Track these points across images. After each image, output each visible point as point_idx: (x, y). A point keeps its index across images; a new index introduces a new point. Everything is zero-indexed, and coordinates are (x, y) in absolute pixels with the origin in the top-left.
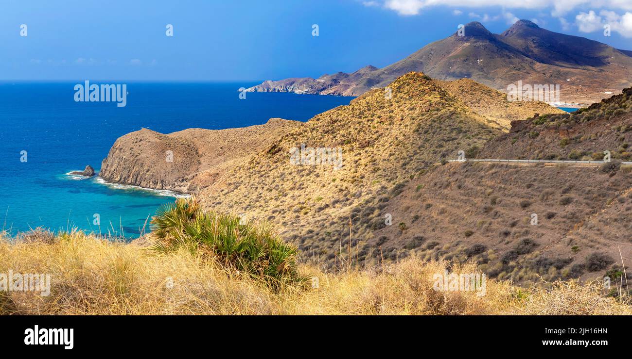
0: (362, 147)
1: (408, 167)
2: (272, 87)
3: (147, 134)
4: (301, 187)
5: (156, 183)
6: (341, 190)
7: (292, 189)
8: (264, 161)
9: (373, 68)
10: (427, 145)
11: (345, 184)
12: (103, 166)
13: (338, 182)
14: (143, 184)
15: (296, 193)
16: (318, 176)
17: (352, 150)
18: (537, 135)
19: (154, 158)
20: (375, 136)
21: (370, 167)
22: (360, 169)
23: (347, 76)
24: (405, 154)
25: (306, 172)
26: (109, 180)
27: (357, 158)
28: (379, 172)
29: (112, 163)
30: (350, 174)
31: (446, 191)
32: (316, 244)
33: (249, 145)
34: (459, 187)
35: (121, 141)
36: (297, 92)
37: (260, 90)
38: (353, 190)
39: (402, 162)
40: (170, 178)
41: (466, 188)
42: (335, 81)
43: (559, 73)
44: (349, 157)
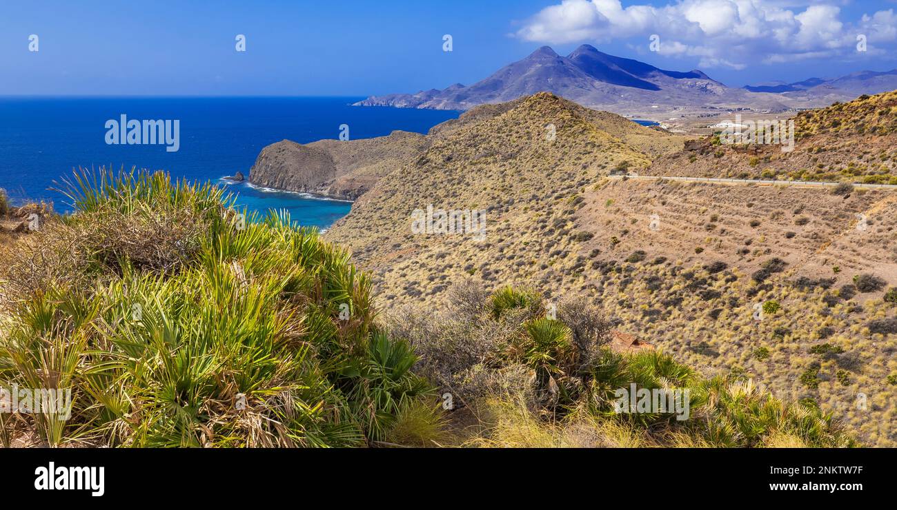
0: (505, 159)
1: (552, 177)
2: (376, 102)
3: (289, 145)
4: (454, 195)
5: (300, 187)
6: (493, 198)
7: (446, 196)
8: (414, 171)
9: (460, 86)
10: (566, 158)
11: (497, 193)
12: (251, 172)
13: (489, 190)
14: (289, 188)
15: (452, 200)
16: (468, 184)
17: (495, 162)
18: (723, 155)
19: (296, 165)
20: (516, 150)
21: (517, 178)
22: (508, 179)
23: (439, 92)
24: (547, 166)
25: (456, 181)
26: (259, 184)
27: (502, 169)
28: (526, 182)
29: (259, 170)
30: (499, 184)
31: (648, 206)
33: (376, 154)
34: (664, 204)
35: (266, 151)
36: (397, 106)
37: (366, 105)
38: (505, 198)
39: (546, 173)
40: (312, 183)
41: (671, 204)
42: (429, 97)
44: (495, 168)
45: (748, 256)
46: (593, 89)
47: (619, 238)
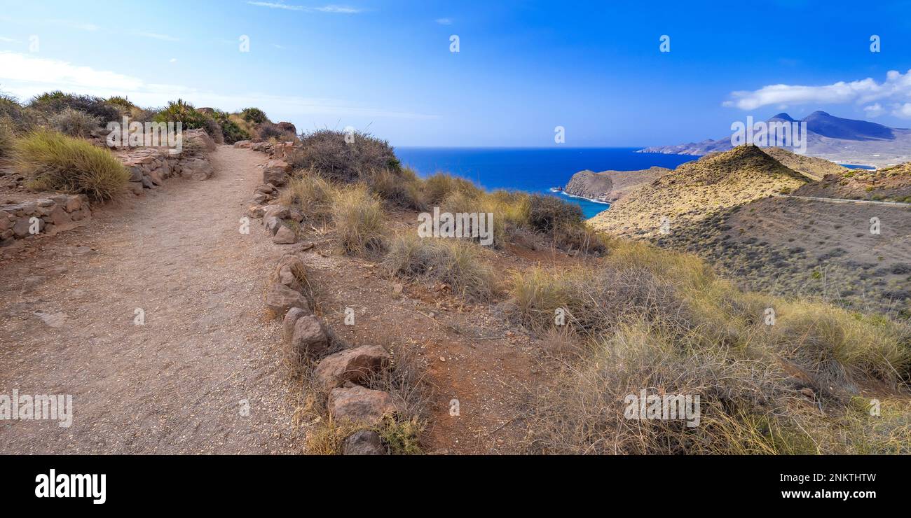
0: (709, 184)
1: (737, 196)
2: (651, 150)
3: (588, 172)
4: (670, 203)
5: (590, 195)
6: (694, 206)
7: (665, 204)
8: (650, 188)
9: (711, 140)
10: (752, 185)
11: (697, 203)
12: (566, 186)
13: (692, 202)
14: (584, 195)
15: (667, 206)
16: (680, 198)
17: (702, 185)
18: (847, 184)
19: (590, 184)
20: (718, 178)
21: (713, 195)
22: (707, 196)
23: (695, 144)
24: (736, 189)
25: (673, 196)
26: (569, 193)
27: (705, 190)
28: (719, 198)
29: (570, 185)
30: (700, 199)
31: (774, 213)
32: (683, 234)
33: (638, 180)
34: (784, 212)
35: (575, 175)
36: (665, 153)
37: (645, 152)
38: (701, 206)
39: (733, 194)
40: (597, 194)
41: (789, 212)
42: (688, 148)
43: (839, 143)
44: (701, 189)
45: (822, 246)
46: (819, 142)
47: (745, 230)
